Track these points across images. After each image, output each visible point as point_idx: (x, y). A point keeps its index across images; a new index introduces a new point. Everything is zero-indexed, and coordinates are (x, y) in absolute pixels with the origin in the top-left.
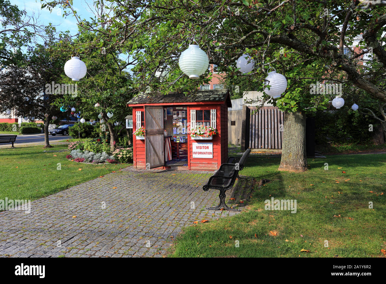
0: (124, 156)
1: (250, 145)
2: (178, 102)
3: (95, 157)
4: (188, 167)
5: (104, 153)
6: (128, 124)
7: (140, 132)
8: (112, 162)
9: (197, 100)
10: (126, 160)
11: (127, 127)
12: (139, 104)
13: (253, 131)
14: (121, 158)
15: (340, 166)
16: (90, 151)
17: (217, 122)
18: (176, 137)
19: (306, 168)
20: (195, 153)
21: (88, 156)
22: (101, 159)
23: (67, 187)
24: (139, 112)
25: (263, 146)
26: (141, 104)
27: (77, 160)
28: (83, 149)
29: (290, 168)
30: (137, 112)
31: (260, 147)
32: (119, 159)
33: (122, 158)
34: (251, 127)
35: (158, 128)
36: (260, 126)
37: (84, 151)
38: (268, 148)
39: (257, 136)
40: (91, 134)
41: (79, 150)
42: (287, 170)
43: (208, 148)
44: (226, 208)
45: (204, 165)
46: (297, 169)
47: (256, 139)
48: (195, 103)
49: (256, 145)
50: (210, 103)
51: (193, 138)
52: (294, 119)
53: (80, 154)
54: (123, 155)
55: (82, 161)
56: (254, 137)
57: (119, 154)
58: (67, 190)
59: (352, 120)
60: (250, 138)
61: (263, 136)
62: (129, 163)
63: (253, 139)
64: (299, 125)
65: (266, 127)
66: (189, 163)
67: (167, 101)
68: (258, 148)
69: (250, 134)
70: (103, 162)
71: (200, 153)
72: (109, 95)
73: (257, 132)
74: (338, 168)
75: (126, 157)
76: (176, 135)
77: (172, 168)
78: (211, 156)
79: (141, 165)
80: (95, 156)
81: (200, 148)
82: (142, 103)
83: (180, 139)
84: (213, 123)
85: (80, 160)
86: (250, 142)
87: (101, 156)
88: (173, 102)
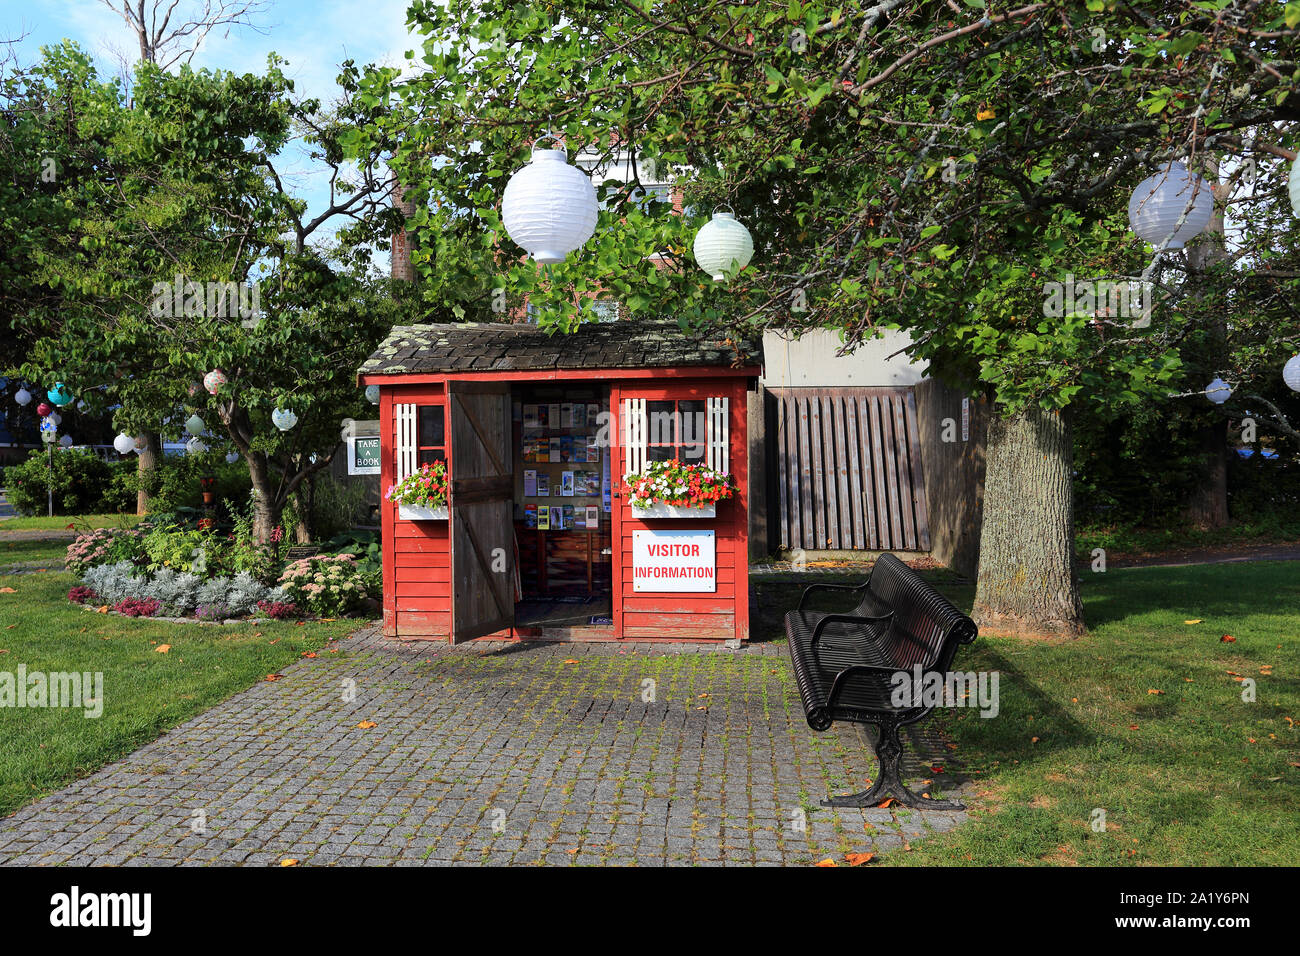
0: (332, 588)
1: (784, 536)
2: (576, 369)
3: (204, 594)
4: (612, 628)
5: (243, 577)
6: (357, 456)
7: (418, 487)
8: (283, 614)
9: (651, 360)
10: (341, 603)
11: (352, 471)
12: (410, 374)
13: (794, 484)
14: (317, 595)
15: (1191, 613)
16: (178, 570)
17: (735, 448)
18: (536, 508)
19: (1081, 626)
20: (645, 572)
21: (175, 592)
22: (232, 604)
23: (159, 727)
24: (406, 406)
25: (833, 538)
26: (421, 373)
27: (128, 606)
28: (148, 561)
29: (1022, 627)
30: (399, 406)
31: (822, 542)
32: (308, 602)
33: (325, 595)
34: (782, 465)
35: (492, 473)
36: (817, 463)
37: (150, 568)
38: (853, 549)
39: (808, 501)
40: (102, 496)
41: (125, 565)
42: (1010, 633)
43: (695, 550)
44: (904, 797)
45: (679, 620)
46: (1051, 630)
47: (808, 515)
48: (647, 374)
49: (809, 535)
50: (705, 372)
51: (637, 514)
52: (1032, 437)
53: (133, 583)
54: (327, 583)
55: (150, 613)
56: (796, 503)
57: (312, 580)
58: (165, 740)
59: (1123, 439)
60: (784, 509)
61: (832, 501)
62: (353, 617)
63: (796, 513)
64: (1053, 458)
65: (842, 466)
66: (616, 615)
67: (529, 363)
68: (816, 548)
69: (783, 495)
70: (241, 614)
71: (665, 572)
72: (289, 334)
73: (807, 485)
74: (1188, 622)
75: (342, 592)
76: (535, 500)
77: (547, 635)
78: (707, 585)
79: (416, 625)
80: (202, 589)
81: (665, 551)
82: (423, 369)
83: (554, 518)
84: (718, 452)
85: (138, 608)
86: (784, 524)
87: (231, 590)
88: (556, 369)
